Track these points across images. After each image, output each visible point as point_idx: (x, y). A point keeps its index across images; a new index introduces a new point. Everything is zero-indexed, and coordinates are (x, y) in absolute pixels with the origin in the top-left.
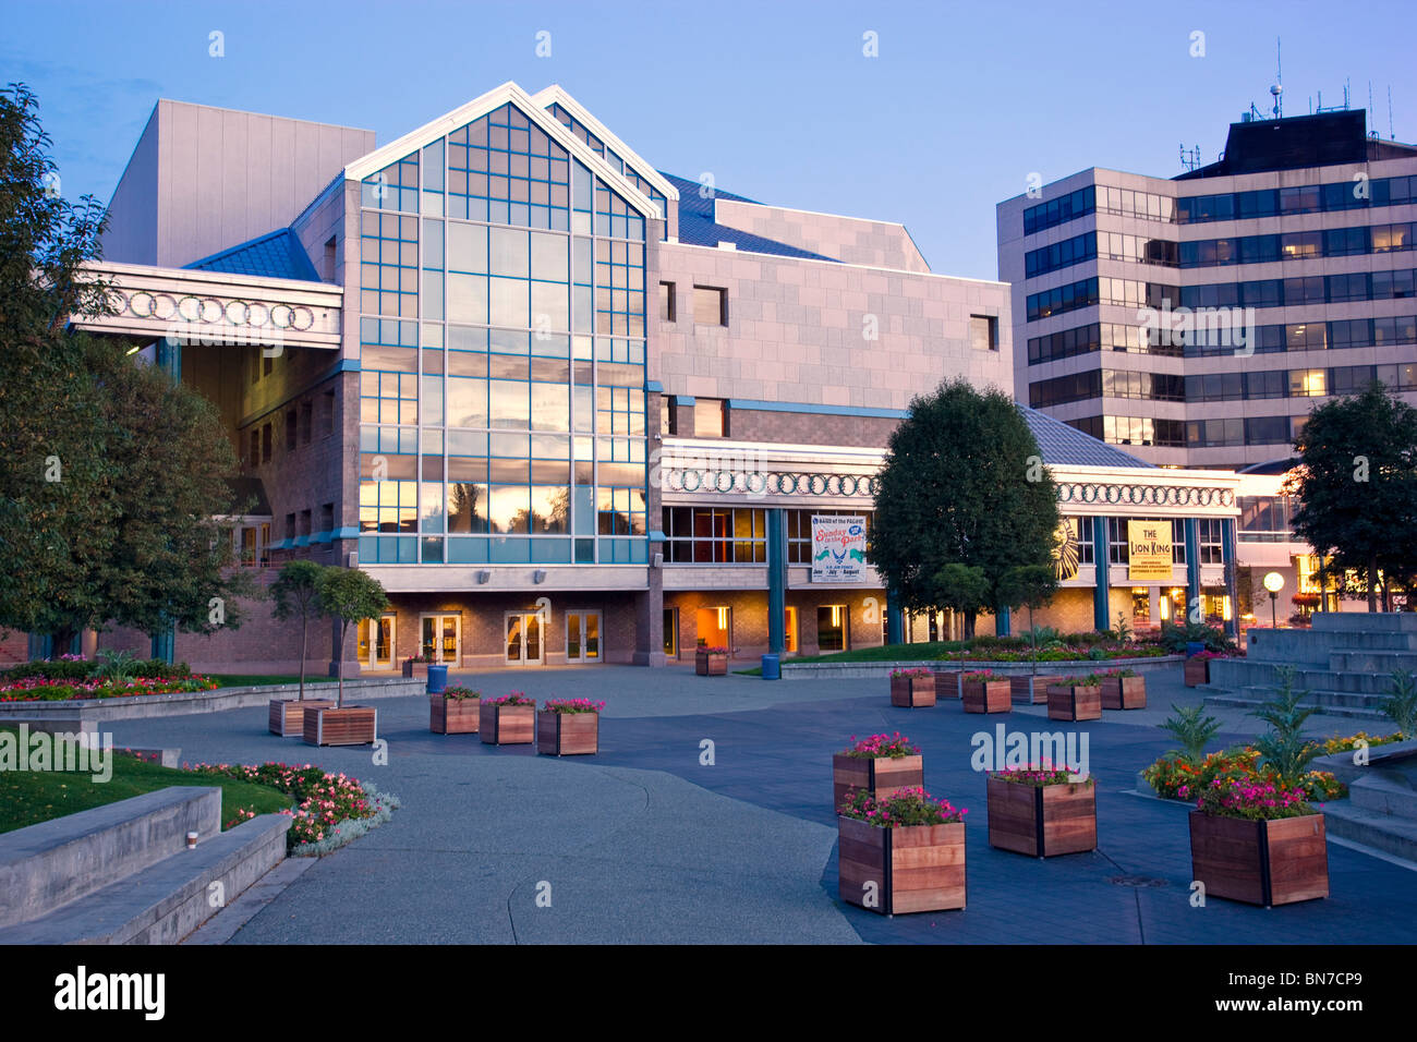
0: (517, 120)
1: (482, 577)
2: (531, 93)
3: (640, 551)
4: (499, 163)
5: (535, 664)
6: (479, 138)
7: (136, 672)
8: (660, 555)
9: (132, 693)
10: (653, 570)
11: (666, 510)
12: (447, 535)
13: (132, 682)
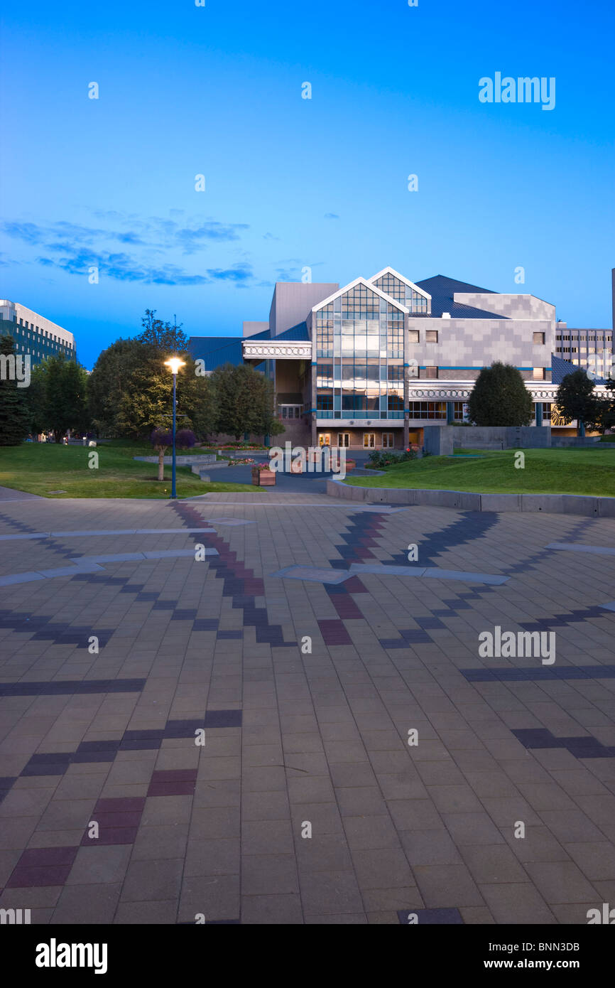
0: (363, 288)
1: (352, 423)
2: (367, 279)
3: (401, 415)
4: (357, 301)
5: (373, 448)
6: (351, 294)
7: (250, 445)
8: (407, 417)
9: (247, 449)
10: (406, 421)
11: (411, 403)
12: (341, 411)
13: (248, 447)
